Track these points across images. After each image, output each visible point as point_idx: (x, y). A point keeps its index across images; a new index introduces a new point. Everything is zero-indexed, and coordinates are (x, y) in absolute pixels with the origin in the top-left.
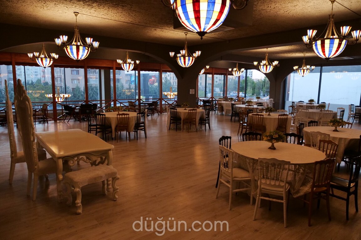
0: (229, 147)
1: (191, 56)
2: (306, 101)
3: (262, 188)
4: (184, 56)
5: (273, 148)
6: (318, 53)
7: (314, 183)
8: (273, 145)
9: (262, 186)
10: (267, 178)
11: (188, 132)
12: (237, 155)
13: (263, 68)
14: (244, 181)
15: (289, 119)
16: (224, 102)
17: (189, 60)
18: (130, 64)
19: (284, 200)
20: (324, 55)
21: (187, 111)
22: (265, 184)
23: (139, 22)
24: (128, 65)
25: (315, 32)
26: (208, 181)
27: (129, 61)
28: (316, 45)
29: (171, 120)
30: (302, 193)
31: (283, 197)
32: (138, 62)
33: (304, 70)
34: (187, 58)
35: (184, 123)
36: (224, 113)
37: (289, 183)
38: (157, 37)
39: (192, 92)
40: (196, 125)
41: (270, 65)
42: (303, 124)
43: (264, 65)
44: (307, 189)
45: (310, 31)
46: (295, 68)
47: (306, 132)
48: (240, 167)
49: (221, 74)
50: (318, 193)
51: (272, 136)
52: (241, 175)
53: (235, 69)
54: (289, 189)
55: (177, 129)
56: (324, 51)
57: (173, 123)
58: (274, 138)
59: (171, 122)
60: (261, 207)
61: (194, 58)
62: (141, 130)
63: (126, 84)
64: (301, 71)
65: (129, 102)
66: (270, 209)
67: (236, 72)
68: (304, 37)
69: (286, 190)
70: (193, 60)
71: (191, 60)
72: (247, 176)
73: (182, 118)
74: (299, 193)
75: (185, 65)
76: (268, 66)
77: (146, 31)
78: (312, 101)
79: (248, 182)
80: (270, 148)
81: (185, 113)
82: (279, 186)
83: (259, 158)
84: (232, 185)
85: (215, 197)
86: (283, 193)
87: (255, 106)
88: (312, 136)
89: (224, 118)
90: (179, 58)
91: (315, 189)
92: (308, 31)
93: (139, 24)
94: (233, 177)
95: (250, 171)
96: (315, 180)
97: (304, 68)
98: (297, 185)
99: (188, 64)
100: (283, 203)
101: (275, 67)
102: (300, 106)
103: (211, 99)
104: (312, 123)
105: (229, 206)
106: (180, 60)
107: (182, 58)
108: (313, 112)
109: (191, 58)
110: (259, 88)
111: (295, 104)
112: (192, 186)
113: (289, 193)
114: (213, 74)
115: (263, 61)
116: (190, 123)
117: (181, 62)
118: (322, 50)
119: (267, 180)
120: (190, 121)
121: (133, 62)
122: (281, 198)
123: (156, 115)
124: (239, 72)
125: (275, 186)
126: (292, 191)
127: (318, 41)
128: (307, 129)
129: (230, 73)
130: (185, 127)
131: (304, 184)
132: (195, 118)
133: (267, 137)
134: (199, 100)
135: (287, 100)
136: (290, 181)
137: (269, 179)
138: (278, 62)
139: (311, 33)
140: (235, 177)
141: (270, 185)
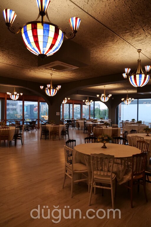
0: (72, 147)
1: (54, 89)
2: (130, 120)
3: (95, 178)
4: (50, 89)
5: (104, 147)
6: (133, 83)
7: (133, 172)
8: (104, 145)
9: (95, 177)
10: (98, 170)
11: (54, 140)
12: (78, 153)
13: (103, 99)
14: (83, 173)
15: (119, 130)
16: (80, 121)
17: (53, 91)
18: (16, 95)
19: (111, 187)
20: (137, 84)
21: (53, 126)
22: (97, 174)
23: (17, 65)
24: (14, 96)
25: (130, 70)
26: (59, 175)
27: (15, 93)
28: (131, 79)
29: (42, 132)
30: (125, 181)
31: (110, 184)
32: (21, 94)
33: (128, 101)
34: (52, 90)
35: (50, 134)
36: (80, 128)
37: (115, 173)
38: (33, 77)
39: (57, 114)
40: (59, 135)
41: (107, 97)
42: (127, 132)
43: (103, 97)
44: (128, 177)
45: (126, 69)
46: (123, 99)
47: (129, 137)
48: (81, 163)
49: (79, 104)
50: (137, 180)
51: (103, 138)
52: (80, 168)
53: (87, 101)
54: (116, 177)
55: (46, 138)
56: (136, 82)
57: (43, 134)
58: (104, 140)
59: (42, 134)
60: (96, 194)
61: (56, 90)
62: (19, 139)
63: (20, 111)
64: (126, 101)
65: (15, 121)
66: (103, 195)
67: (88, 102)
68: (123, 74)
69: (113, 179)
70: (55, 91)
71: (54, 92)
72: (85, 169)
73: (50, 131)
74: (123, 180)
75: (50, 94)
76: (106, 98)
77: (25, 72)
78: (133, 120)
79: (86, 173)
80: (102, 147)
81: (51, 127)
82: (107, 176)
83: (91, 154)
84: (73, 177)
85: (62, 187)
86: (111, 181)
87: (99, 123)
88: (133, 140)
89: (80, 131)
90: (46, 90)
91: (134, 177)
92: (125, 69)
93: (18, 66)
94: (74, 170)
95: (87, 164)
96: (134, 170)
97: (128, 100)
98: (121, 175)
99: (53, 94)
100: (110, 190)
101: (110, 98)
102: (126, 123)
103: (72, 120)
104: (133, 131)
105: (71, 195)
106: (47, 91)
107: (48, 90)
108: (134, 126)
109: (54, 90)
110: (104, 115)
111: (124, 122)
112: (46, 179)
113: (116, 181)
114: (73, 104)
115: (102, 94)
116: (55, 134)
117: (48, 92)
118: (135, 82)
119: (98, 171)
120: (55, 133)
121: (18, 94)
122: (109, 186)
123: (35, 130)
124: (89, 102)
125: (104, 176)
126: (118, 180)
127: (132, 76)
128: (130, 135)
129: (84, 103)
130: (52, 137)
131: (126, 173)
132: (59, 131)
133: (100, 139)
134: (64, 121)
135: (119, 120)
136: (116, 171)
137: (99, 170)
138: (111, 95)
139: (127, 70)
140: (75, 170)
141: (100, 175)
